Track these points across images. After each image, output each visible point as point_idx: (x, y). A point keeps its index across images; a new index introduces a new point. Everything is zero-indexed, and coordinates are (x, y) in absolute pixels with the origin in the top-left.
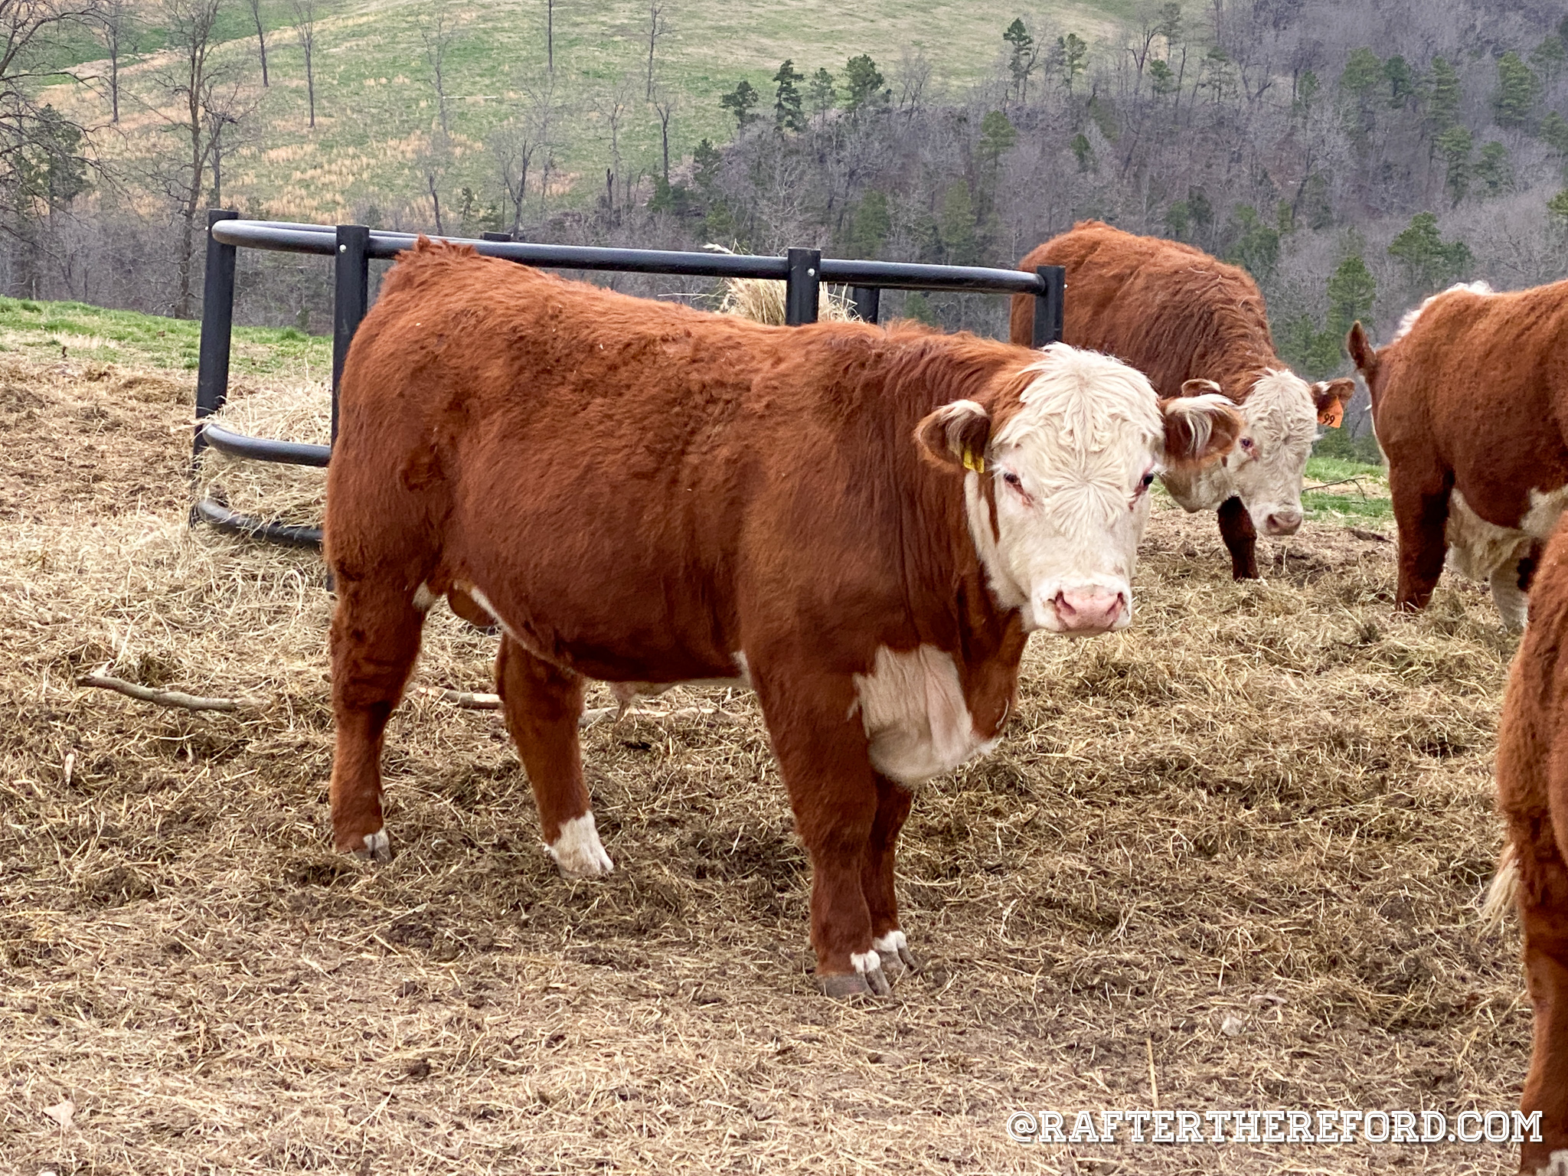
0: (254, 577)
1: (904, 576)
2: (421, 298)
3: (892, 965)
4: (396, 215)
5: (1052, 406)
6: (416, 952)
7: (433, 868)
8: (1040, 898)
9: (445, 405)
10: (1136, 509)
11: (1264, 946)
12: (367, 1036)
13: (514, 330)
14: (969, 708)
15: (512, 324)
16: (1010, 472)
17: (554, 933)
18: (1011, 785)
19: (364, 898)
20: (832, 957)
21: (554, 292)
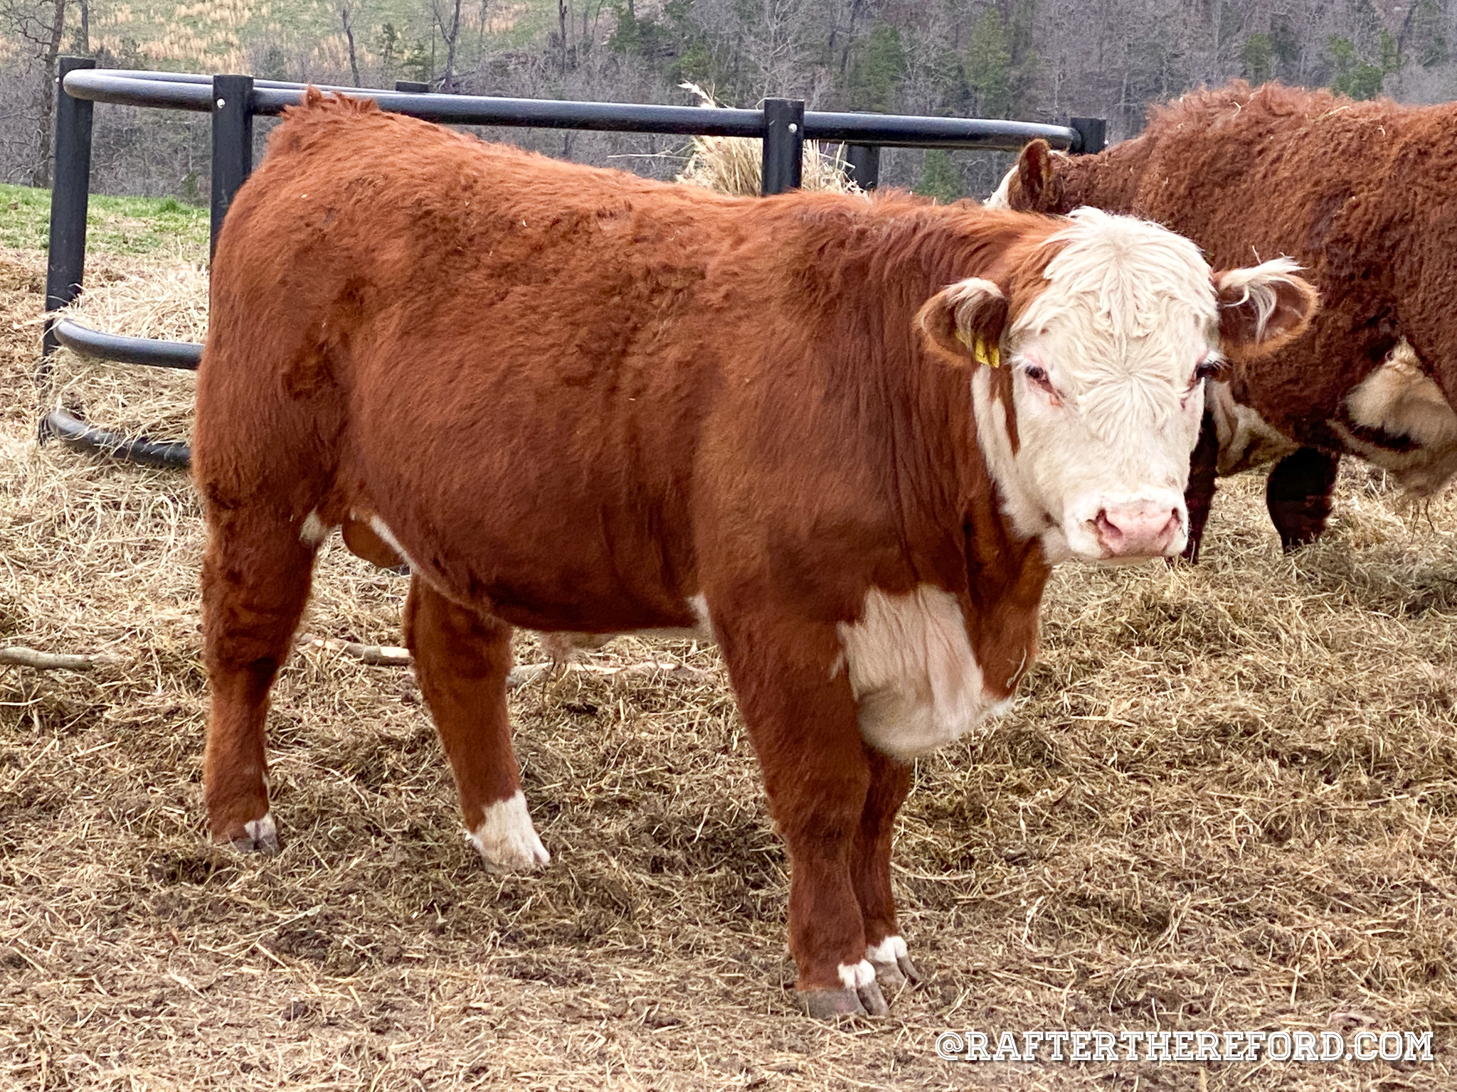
0: (117, 506)
1: (899, 500)
2: (310, 163)
3: (890, 979)
4: (303, 59)
5: (1084, 283)
6: (307, 965)
7: (330, 862)
8: (1072, 895)
9: (335, 295)
10: (1188, 407)
11: (1347, 952)
12: (246, 1068)
13: (419, 203)
14: (979, 661)
15: (417, 196)
16: (1034, 365)
17: (476, 941)
18: (1038, 755)
19: (245, 899)
20: (815, 970)
21: (469, 157)
